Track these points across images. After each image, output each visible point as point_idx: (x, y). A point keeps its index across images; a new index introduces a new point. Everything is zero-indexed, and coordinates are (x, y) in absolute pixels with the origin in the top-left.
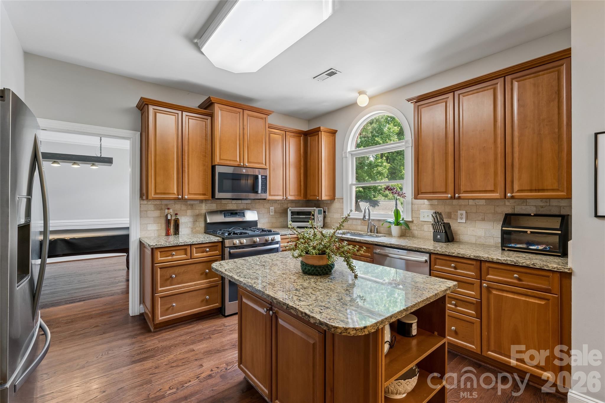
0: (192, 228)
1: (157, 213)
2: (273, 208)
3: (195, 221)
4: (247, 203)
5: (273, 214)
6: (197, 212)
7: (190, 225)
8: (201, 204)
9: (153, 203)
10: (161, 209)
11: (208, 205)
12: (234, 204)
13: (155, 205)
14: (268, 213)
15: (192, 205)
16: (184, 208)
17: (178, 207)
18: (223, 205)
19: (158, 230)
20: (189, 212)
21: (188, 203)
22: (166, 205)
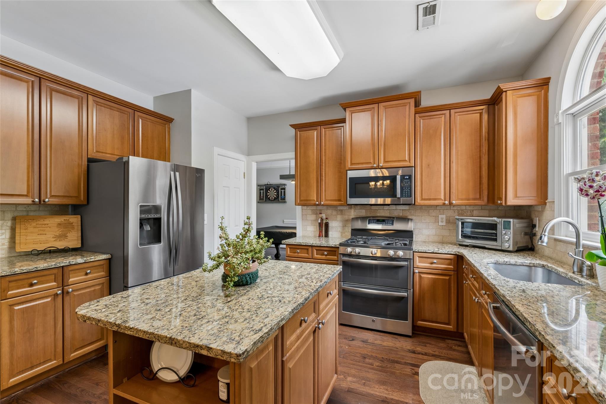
0: (341, 233)
1: (313, 217)
2: (444, 216)
3: (344, 226)
4: (403, 210)
5: (444, 224)
6: (346, 217)
7: (340, 229)
8: (350, 210)
9: (311, 208)
10: (316, 214)
11: (357, 211)
12: (387, 210)
13: (312, 210)
14: (435, 222)
15: (341, 211)
16: (334, 213)
17: (329, 212)
18: (373, 211)
19: (314, 231)
20: (339, 217)
21: (338, 208)
22: (321, 210)
